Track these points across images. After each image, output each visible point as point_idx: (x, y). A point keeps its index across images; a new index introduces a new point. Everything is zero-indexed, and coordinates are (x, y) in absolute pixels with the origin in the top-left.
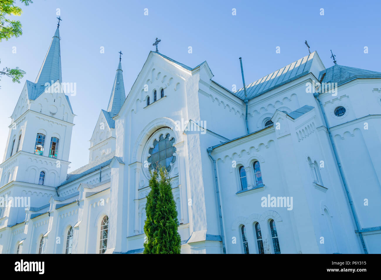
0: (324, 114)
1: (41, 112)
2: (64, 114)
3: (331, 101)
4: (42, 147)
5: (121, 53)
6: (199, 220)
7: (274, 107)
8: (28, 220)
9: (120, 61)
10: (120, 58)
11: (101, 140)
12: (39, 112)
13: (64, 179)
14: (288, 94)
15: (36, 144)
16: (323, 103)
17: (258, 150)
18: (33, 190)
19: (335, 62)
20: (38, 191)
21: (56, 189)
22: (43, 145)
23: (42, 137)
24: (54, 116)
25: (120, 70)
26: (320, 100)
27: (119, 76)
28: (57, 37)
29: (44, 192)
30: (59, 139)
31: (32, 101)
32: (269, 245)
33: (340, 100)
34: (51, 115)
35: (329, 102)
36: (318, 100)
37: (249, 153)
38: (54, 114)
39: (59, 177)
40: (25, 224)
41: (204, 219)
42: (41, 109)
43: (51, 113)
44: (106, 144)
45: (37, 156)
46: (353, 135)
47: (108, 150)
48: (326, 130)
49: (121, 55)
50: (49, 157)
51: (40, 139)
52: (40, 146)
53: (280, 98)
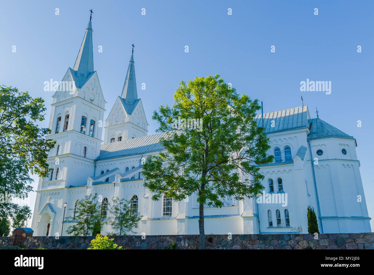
0: (311, 152)
1: (84, 98)
2: (99, 101)
3: (316, 146)
4: (84, 127)
5: (133, 46)
6: (248, 205)
7: (282, 141)
8: (90, 186)
9: (133, 53)
10: (133, 51)
11: (117, 122)
12: (83, 98)
13: (98, 154)
14: (292, 136)
15: (81, 125)
16: (311, 146)
17: (282, 173)
18: (80, 161)
19: (318, 116)
20: (83, 162)
21: (95, 162)
22: (85, 126)
23: (84, 119)
24: (93, 102)
25: (132, 61)
26: (310, 144)
27: (132, 67)
28: (90, 29)
29: (86, 163)
30: (95, 122)
31: (79, 89)
32: (284, 222)
33: (321, 146)
34: (90, 101)
35: (315, 146)
36: (309, 144)
37: (276, 174)
38: (92, 100)
39: (96, 152)
40: (87, 188)
41: (251, 206)
42: (85, 96)
43: (90, 100)
44: (123, 127)
45: (86, 136)
46: (325, 168)
47: (124, 132)
48: (311, 161)
49: (134, 47)
50: (89, 136)
51: (84, 121)
52: (83, 126)
53: (287, 137)
